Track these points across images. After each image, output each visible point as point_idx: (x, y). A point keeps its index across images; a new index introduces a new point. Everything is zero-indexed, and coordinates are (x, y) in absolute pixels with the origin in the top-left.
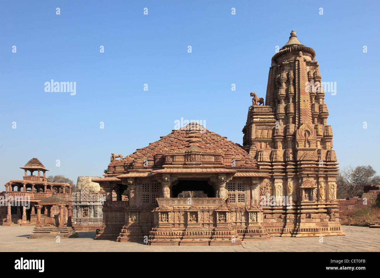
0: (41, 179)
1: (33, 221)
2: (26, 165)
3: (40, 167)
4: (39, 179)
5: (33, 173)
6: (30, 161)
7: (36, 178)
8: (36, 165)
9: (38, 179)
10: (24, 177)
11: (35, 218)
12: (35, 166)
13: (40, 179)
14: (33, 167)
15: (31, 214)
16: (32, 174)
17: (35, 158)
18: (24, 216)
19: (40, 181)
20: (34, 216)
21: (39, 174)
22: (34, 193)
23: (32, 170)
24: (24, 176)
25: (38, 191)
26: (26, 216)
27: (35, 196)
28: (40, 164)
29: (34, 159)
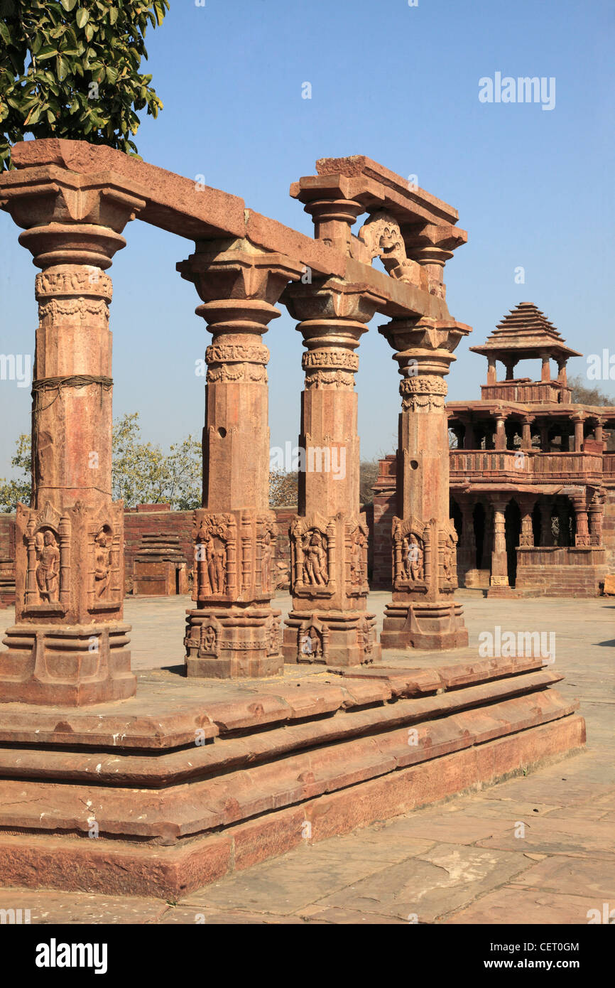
0: (554, 393)
1: (528, 576)
2: (493, 335)
3: (549, 342)
4: (547, 393)
5: (515, 369)
6: (507, 317)
7: (535, 390)
8: (536, 332)
9: (544, 394)
10: (483, 388)
11: (533, 563)
12: (530, 338)
13: (551, 395)
14: (522, 343)
15: (519, 548)
16: (510, 374)
17: (528, 301)
18: (499, 557)
19: (551, 405)
20: (530, 555)
21: (545, 372)
22: (531, 455)
23: (510, 357)
24: (485, 384)
25: (546, 446)
26: (505, 553)
27: (534, 469)
28: (549, 330)
29: (522, 307)
